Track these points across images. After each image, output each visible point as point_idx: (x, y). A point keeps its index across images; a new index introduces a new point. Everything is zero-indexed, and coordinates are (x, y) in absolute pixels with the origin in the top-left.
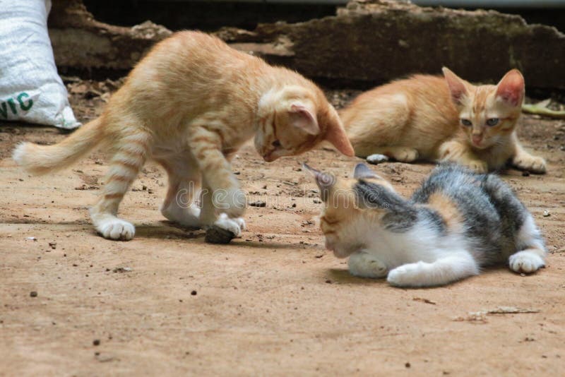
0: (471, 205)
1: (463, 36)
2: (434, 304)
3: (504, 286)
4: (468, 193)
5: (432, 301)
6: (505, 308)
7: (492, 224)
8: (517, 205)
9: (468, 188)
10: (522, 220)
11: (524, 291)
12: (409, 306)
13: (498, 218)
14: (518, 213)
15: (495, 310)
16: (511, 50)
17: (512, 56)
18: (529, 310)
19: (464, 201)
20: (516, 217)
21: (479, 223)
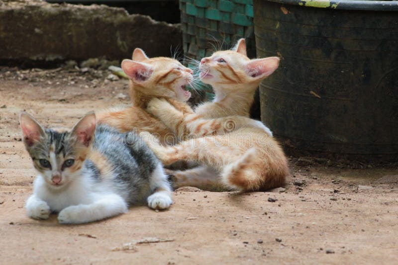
0: (117, 158)
1: (82, 24)
2: (95, 238)
3: (145, 221)
4: (114, 150)
5: (93, 236)
6: (149, 239)
7: (133, 172)
8: (150, 155)
9: (114, 146)
10: (155, 165)
11: (160, 224)
12: (76, 240)
13: (137, 166)
14: (151, 160)
15: (142, 241)
16: (118, 34)
17: (119, 39)
18: (167, 239)
19: (112, 156)
20: (150, 163)
21: (124, 171)
